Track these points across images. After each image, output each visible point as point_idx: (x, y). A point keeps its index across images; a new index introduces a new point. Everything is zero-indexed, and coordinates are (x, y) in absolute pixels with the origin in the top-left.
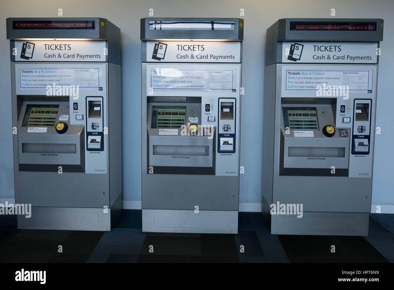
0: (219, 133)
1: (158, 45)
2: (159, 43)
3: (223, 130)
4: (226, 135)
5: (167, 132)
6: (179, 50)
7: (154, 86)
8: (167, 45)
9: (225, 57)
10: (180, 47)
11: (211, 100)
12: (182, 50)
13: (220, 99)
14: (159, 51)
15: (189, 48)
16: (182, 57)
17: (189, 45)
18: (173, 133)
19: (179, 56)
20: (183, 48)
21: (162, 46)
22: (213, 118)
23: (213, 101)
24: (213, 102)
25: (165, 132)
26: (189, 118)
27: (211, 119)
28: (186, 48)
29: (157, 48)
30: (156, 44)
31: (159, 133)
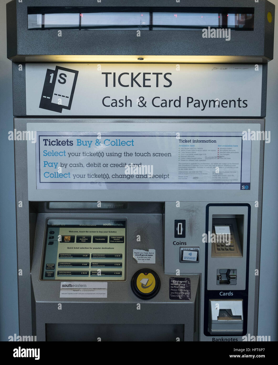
0: (209, 289)
1: (55, 73)
2: (58, 68)
3: (219, 281)
4: (224, 294)
5: (78, 290)
6: (107, 86)
7: (47, 175)
8: (76, 73)
9: (225, 102)
10: (110, 77)
11: (188, 211)
12: (114, 86)
13: (210, 207)
14: (58, 88)
15: (133, 79)
16: (115, 103)
17: (132, 74)
18: (96, 292)
19: (108, 102)
20: (117, 80)
21: (66, 76)
22: (195, 254)
23: (193, 211)
24: (194, 214)
25: (74, 290)
26: (135, 251)
27: (190, 256)
28: (126, 80)
29: (51, 82)
30: (49, 72)
31: (61, 292)
